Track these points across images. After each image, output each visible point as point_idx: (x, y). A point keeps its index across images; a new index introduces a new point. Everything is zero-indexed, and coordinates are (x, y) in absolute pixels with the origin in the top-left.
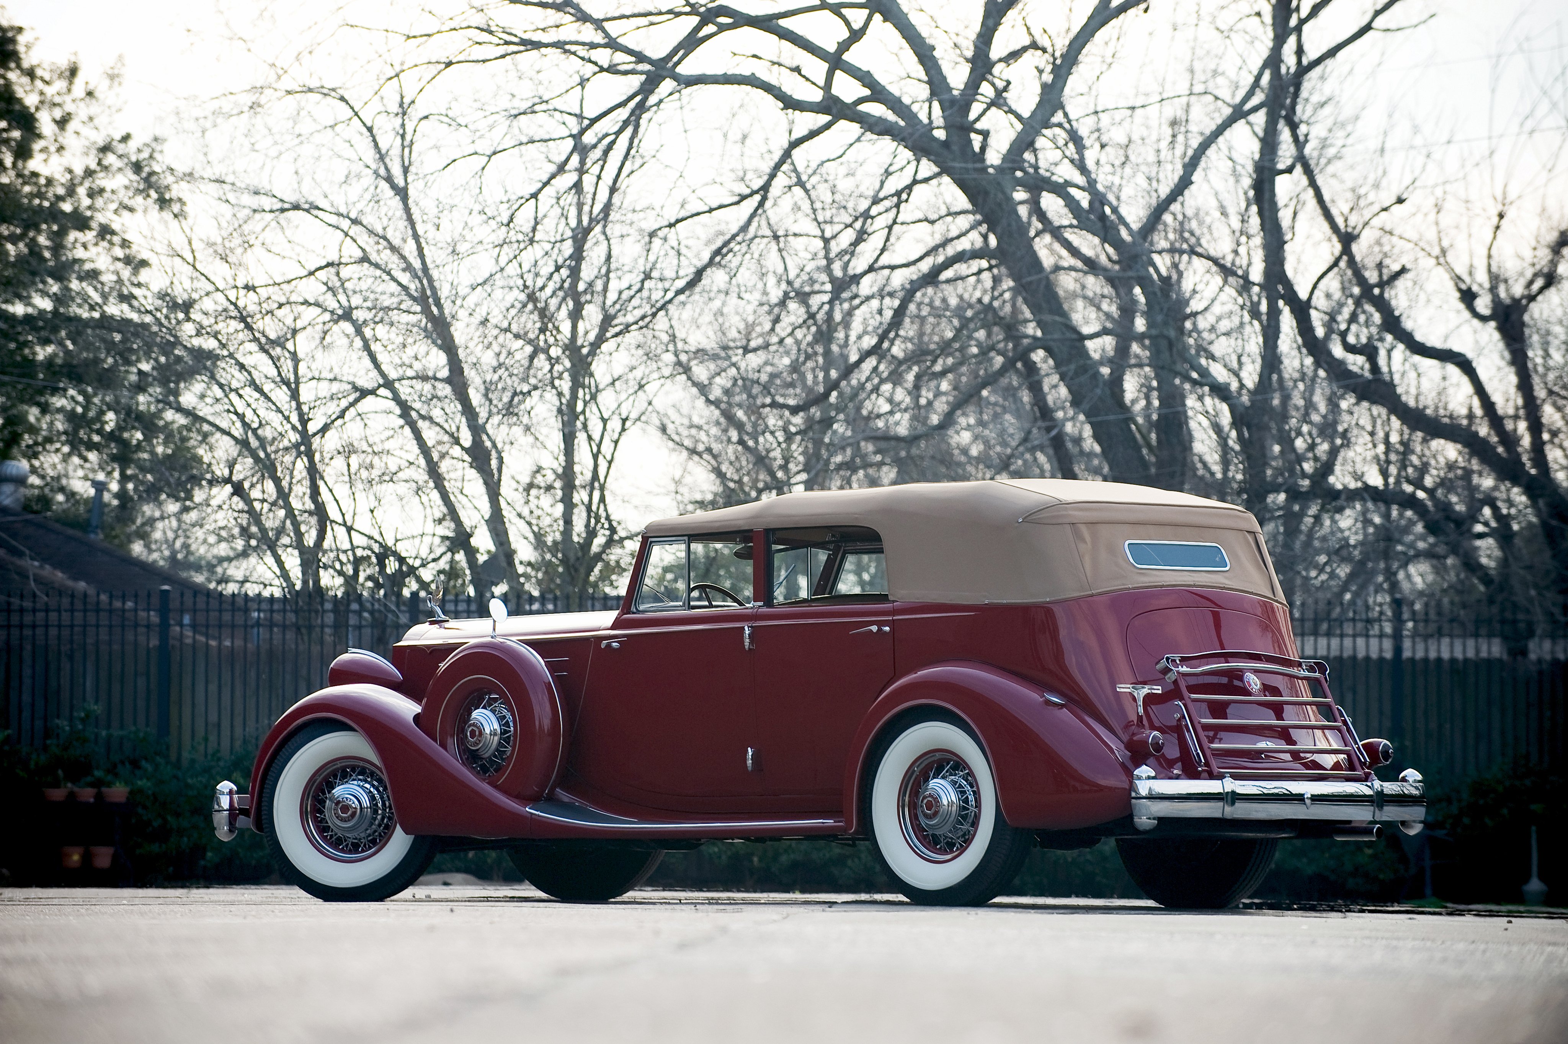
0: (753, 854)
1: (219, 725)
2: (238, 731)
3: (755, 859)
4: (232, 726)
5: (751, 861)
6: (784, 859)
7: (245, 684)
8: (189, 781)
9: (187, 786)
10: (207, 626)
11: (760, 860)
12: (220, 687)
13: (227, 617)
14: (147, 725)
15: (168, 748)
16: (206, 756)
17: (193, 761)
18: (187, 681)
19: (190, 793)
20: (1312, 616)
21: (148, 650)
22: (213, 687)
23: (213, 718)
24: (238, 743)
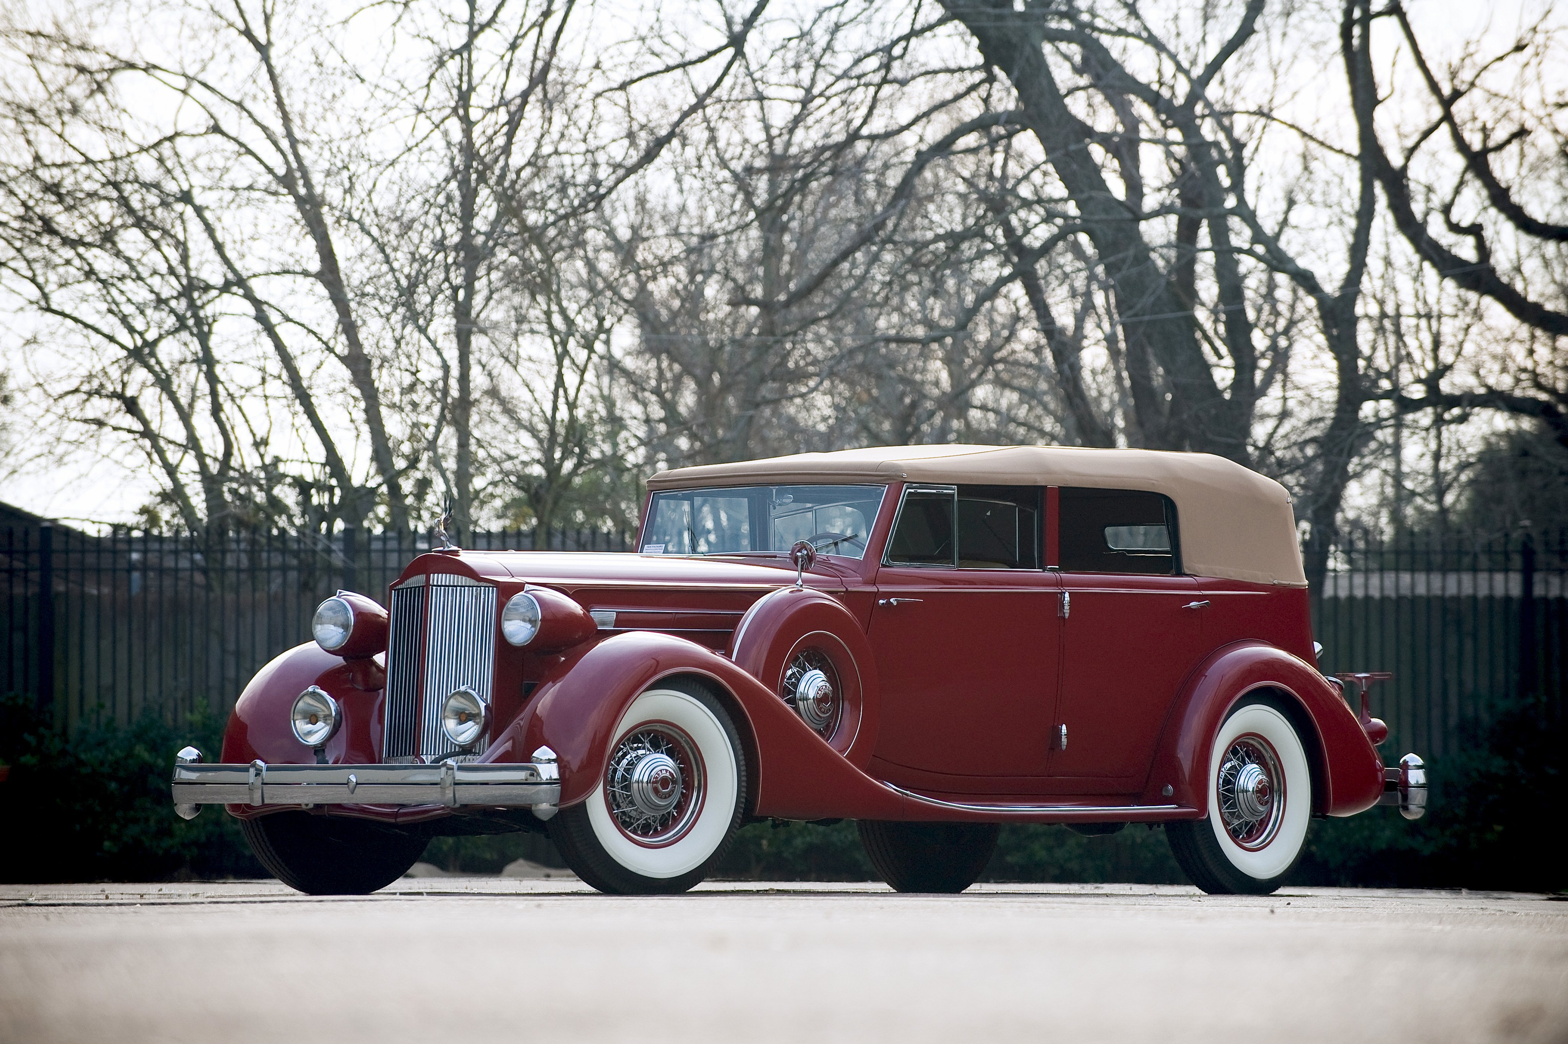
0: (761, 837)
1: (113, 687)
2: (137, 696)
3: (765, 842)
4: (130, 690)
5: (760, 845)
6: (798, 842)
7: (145, 639)
8: (83, 756)
9: (81, 763)
10: (67, 571)
11: (770, 845)
12: (114, 642)
13: (90, 559)
14: (26, 689)
15: (52, 717)
16: (98, 725)
17: (84, 733)
18: (74, 639)
19: (84, 771)
20: (1438, 548)
21: (26, 599)
22: (106, 644)
23: (107, 680)
24: (136, 712)
